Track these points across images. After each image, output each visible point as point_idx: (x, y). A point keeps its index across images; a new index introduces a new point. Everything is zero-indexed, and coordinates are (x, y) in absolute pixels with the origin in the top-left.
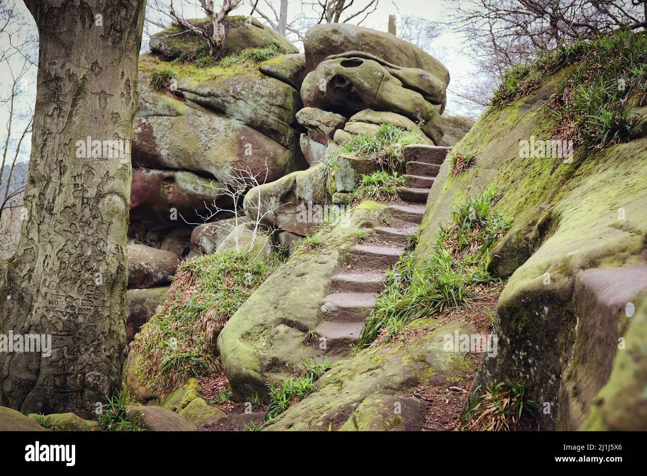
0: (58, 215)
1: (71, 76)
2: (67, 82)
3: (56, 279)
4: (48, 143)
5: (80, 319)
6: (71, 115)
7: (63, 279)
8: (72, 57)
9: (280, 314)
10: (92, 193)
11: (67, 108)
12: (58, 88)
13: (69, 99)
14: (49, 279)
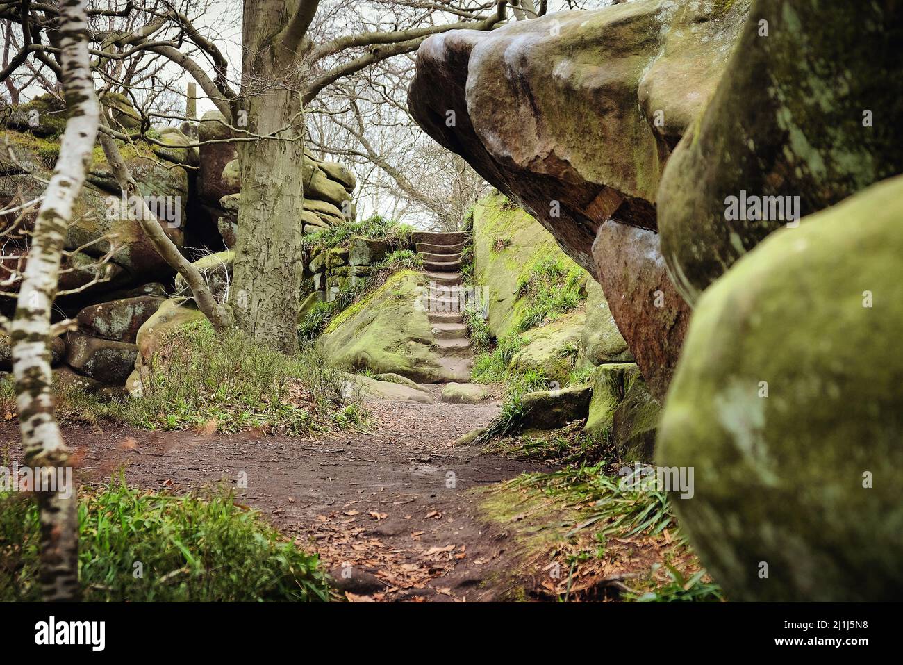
0: (269, 274)
1: (274, 184)
2: (270, 188)
3: (271, 314)
4: (257, 227)
5: (286, 340)
6: (273, 209)
7: (275, 315)
8: (273, 172)
9: (408, 335)
10: (289, 260)
11: (271, 205)
12: (265, 192)
13: (272, 199)
14: (265, 315)
